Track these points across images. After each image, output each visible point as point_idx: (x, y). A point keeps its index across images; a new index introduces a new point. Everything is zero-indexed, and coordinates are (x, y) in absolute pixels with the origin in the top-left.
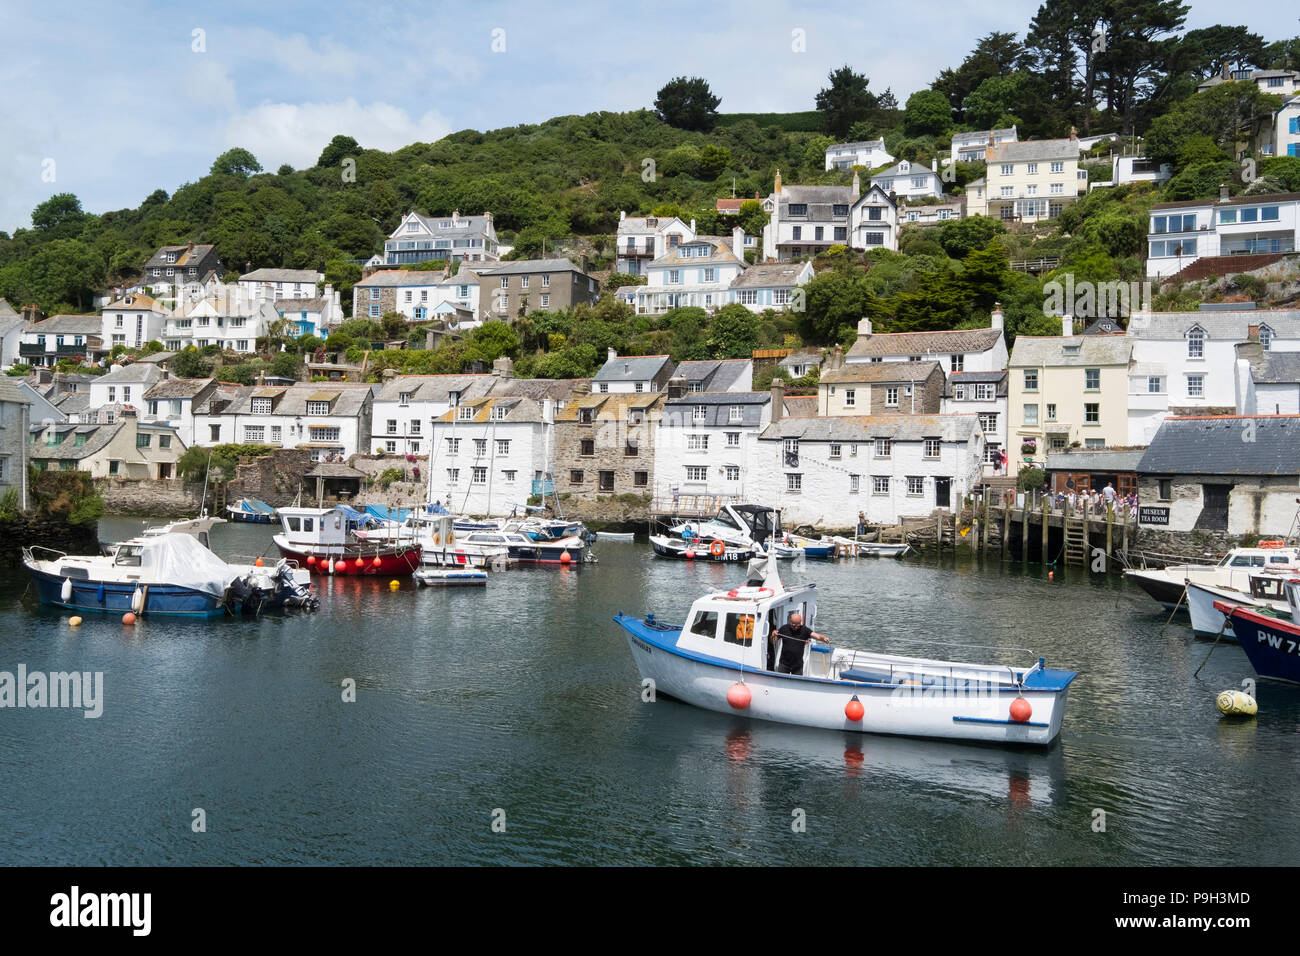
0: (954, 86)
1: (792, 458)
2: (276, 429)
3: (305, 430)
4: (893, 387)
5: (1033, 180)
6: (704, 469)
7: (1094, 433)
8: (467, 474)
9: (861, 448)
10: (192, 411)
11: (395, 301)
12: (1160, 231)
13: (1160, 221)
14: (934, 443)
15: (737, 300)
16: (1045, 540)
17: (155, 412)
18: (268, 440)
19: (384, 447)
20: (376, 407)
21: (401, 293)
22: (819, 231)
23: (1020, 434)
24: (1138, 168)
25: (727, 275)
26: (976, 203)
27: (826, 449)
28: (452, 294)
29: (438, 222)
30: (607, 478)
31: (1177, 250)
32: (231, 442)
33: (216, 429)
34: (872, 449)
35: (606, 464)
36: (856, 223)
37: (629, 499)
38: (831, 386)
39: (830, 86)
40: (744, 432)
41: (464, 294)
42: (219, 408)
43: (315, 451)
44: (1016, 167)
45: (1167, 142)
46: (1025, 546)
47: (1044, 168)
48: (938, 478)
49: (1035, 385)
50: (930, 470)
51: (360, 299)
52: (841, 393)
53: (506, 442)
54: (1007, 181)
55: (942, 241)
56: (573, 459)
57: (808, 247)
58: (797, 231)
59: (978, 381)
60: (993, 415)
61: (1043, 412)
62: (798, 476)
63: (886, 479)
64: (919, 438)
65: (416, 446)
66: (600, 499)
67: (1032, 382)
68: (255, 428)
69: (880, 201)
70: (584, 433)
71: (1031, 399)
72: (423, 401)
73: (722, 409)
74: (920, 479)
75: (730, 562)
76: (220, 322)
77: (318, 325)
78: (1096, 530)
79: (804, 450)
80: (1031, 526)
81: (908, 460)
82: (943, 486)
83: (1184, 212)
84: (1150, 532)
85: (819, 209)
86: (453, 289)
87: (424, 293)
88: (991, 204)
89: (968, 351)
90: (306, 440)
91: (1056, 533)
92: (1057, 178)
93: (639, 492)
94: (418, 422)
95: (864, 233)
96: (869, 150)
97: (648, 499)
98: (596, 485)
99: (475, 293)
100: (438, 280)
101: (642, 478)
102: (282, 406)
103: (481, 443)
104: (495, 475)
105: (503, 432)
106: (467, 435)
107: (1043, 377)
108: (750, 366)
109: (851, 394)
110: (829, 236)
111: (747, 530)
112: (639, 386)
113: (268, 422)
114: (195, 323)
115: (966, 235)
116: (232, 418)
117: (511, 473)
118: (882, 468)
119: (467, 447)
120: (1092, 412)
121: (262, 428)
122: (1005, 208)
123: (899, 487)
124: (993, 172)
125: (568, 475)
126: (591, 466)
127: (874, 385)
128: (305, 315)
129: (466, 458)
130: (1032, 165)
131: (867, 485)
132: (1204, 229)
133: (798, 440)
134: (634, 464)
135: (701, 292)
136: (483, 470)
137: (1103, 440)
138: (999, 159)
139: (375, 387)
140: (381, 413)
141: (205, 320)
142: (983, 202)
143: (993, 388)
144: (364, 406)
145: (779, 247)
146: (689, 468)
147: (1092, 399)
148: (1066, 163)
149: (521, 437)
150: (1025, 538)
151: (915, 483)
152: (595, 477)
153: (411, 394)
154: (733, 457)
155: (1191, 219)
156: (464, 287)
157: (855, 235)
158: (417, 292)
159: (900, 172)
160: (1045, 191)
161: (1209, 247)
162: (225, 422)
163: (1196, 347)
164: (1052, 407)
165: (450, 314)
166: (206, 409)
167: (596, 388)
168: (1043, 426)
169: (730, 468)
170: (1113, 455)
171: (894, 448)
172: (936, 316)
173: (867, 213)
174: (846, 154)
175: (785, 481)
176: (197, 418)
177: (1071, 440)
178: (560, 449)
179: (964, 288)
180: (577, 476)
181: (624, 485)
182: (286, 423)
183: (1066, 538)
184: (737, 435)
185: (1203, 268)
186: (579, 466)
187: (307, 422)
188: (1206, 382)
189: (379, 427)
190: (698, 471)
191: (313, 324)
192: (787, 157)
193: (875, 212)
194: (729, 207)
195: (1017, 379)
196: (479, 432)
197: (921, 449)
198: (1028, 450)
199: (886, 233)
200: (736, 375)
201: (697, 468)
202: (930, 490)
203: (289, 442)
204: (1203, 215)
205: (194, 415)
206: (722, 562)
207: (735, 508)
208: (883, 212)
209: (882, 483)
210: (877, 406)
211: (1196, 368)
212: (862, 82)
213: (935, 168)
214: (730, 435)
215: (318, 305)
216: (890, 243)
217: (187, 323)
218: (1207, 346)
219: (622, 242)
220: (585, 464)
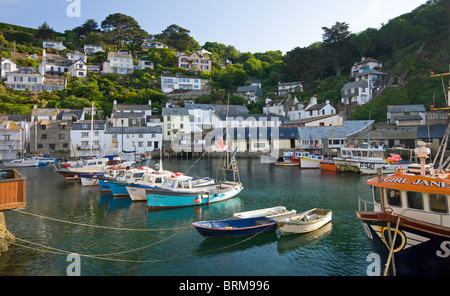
1: (114, 138)
5: (122, 63)
6: (87, 142)
7: (183, 130)
9: (135, 135)
12: (165, 82)
13: (165, 79)
14: (154, 134)
16: (187, 155)
22: (59, 68)
25: (40, 80)
26: (107, 67)
27: (125, 135)
30: (52, 146)
31: (170, 87)
34: (138, 135)
35: (52, 142)
36: (75, 68)
37: (61, 152)
38: (116, 118)
40: (100, 131)
44: (117, 59)
47: (125, 60)
50: (153, 140)
52: (120, 120)
54: (115, 62)
56: (38, 141)
57: (56, 72)
58: (52, 68)
59: (156, 118)
62: (117, 143)
63: (142, 143)
67: (169, 119)
70: (43, 132)
71: (169, 123)
74: (151, 142)
79: (118, 136)
81: (148, 137)
82: (156, 143)
83: (170, 78)
85: (58, 62)
88: (112, 69)
92: (128, 63)
93: (65, 149)
95: (78, 72)
96: (57, 44)
97: (69, 152)
98: (48, 148)
101: (66, 145)
107: (171, 117)
108: (84, 112)
109: (122, 120)
110: (62, 70)
118: (141, 140)
120: (182, 126)
122: (115, 69)
123: (145, 144)
125: (37, 146)
126: (46, 143)
127: (129, 119)
130: (122, 58)
131: (137, 144)
132: (175, 83)
133: (116, 133)
134: (62, 141)
142: (109, 67)
143: (159, 119)
145: (46, 72)
146: (82, 142)
147: (182, 123)
150: (182, 155)
152: (48, 146)
154: (96, 139)
155: (172, 80)
157: (75, 71)
160: (125, 66)
161: (177, 87)
164: (173, 124)
168: (172, 128)
169: (96, 142)
171: (144, 135)
173: (78, 66)
174: (50, 44)
180: (40, 146)
181: (59, 148)
184: (97, 132)
185: (176, 91)
186: (41, 143)
193: (81, 66)
195: (165, 117)
197: (150, 134)
198: (169, 134)
199: (84, 72)
201: (85, 142)
202: (153, 144)
204: (175, 79)
209: (140, 144)
214: (95, 132)
216: (86, 75)
220: (44, 142)
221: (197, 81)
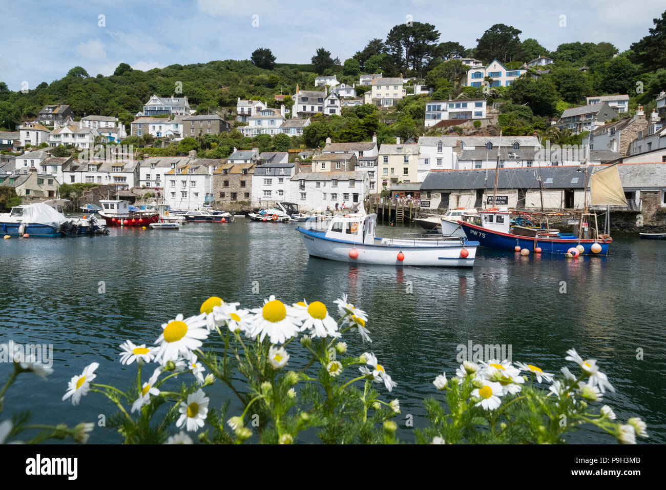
0: (361, 58)
1: (303, 187)
2: (99, 177)
3: (112, 178)
4: (338, 161)
5: (387, 92)
6: (270, 191)
7: (406, 178)
8: (179, 195)
9: (327, 183)
10: (62, 170)
11: (148, 130)
12: (429, 110)
13: (429, 107)
14: (353, 181)
15: (282, 132)
16: (390, 214)
17: (46, 170)
18: (96, 181)
19: (145, 185)
20: (141, 169)
21: (151, 127)
22: (313, 108)
23: (382, 178)
24: (423, 89)
25: (279, 123)
26: (368, 99)
27: (315, 183)
28: (172, 127)
29: (166, 100)
30: (234, 195)
31: (435, 117)
32: (80, 182)
33: (73, 177)
34: (331, 183)
35: (234, 190)
36: (326, 106)
37: (242, 203)
38: (317, 161)
39: (316, 55)
40: (285, 178)
41: (177, 127)
42: (74, 169)
43: (116, 186)
44: (382, 87)
45: (432, 80)
46: (383, 216)
47: (391, 87)
48: (354, 194)
49: (387, 161)
50: (351, 191)
51: (133, 128)
52: (320, 164)
53: (194, 182)
54: (379, 92)
55: (356, 112)
56: (221, 188)
57: (309, 114)
58: (305, 107)
59: (368, 160)
60: (373, 172)
61: (390, 170)
62: (305, 194)
63: (336, 194)
64: (347, 179)
65: (158, 184)
66: (231, 203)
67: (386, 160)
68: (90, 177)
69: (335, 97)
70: (225, 178)
71: (386, 166)
72: (160, 167)
73: (277, 169)
74: (348, 194)
75: (279, 222)
76: (73, 136)
77: (116, 138)
78: (406, 210)
79: (307, 184)
80: (385, 209)
81: (343, 187)
82: (356, 197)
83: (437, 104)
84: (424, 210)
85: (313, 100)
86: (172, 125)
87: (160, 127)
88: (373, 100)
89: (365, 150)
90: (112, 182)
91: (393, 211)
92: (396, 92)
93: (246, 200)
94: (159, 175)
95: (329, 109)
96: (331, 79)
97: (249, 203)
98: (230, 198)
99: (181, 127)
100: (166, 122)
101: (247, 195)
102: (101, 169)
103: (184, 182)
104: (190, 194)
105: (193, 178)
106: (179, 179)
107: (390, 158)
108: (287, 155)
109: (323, 164)
110: (316, 110)
111: (285, 211)
112: (246, 161)
113: (96, 175)
114: (62, 136)
115: (364, 110)
116: (80, 173)
117: (196, 194)
118: (334, 190)
119: (179, 183)
120: (406, 171)
121: (93, 177)
122: (378, 102)
123: (340, 197)
124: (374, 88)
125: (219, 194)
126: (228, 191)
127: (332, 161)
128: (110, 134)
129: (179, 188)
130: (387, 86)
131: (329, 197)
132: (443, 110)
133: (304, 180)
134: (244, 190)
135: (269, 129)
136: (186, 192)
137: (409, 181)
138: (376, 84)
139: (141, 161)
140: (143, 172)
141: (66, 135)
142: (370, 99)
143: (373, 162)
144: (136, 168)
145: (298, 113)
146: (265, 191)
147: (406, 166)
148: (399, 86)
149: (200, 180)
150: (383, 213)
151: (346, 196)
152: (230, 195)
153: (156, 164)
154: (281, 187)
155: (439, 106)
156: (177, 125)
157: (325, 109)
158: (157, 126)
159: (342, 88)
160: (391, 96)
161: (445, 116)
162: (77, 175)
163: (440, 148)
164: (392, 169)
165: (171, 135)
166: (68, 169)
167: (229, 162)
168: (390, 176)
169: (280, 191)
170: (412, 185)
171: (339, 183)
172: (353, 138)
173: (330, 101)
174: (322, 81)
175: (300, 196)
176: (65, 173)
177: (399, 181)
178: (216, 184)
179: (364, 128)
180: (222, 195)
181: (241, 197)
182: (104, 175)
183: (397, 213)
184: (282, 179)
185: (443, 124)
186: (223, 191)
187: (112, 175)
188: (443, 161)
189: (143, 177)
190: (268, 192)
191: (114, 138)
192: (301, 81)
193: (333, 101)
194: (279, 98)
195: (381, 159)
196: (184, 178)
197: (348, 183)
198: (385, 184)
199: (336, 109)
200: (282, 158)
201: (268, 191)
202: (351, 198)
203: (105, 182)
204: (443, 105)
205: (63, 172)
206: (277, 222)
207: (281, 204)
208: (336, 101)
209: (334, 195)
210: (333, 168)
211: (440, 156)
212: (328, 54)
213: (354, 87)
214: (280, 179)
215: (116, 130)
216: (338, 113)
217: (59, 136)
218: (443, 148)
219: (239, 109)
220: (225, 190)
221: (479, 105)
